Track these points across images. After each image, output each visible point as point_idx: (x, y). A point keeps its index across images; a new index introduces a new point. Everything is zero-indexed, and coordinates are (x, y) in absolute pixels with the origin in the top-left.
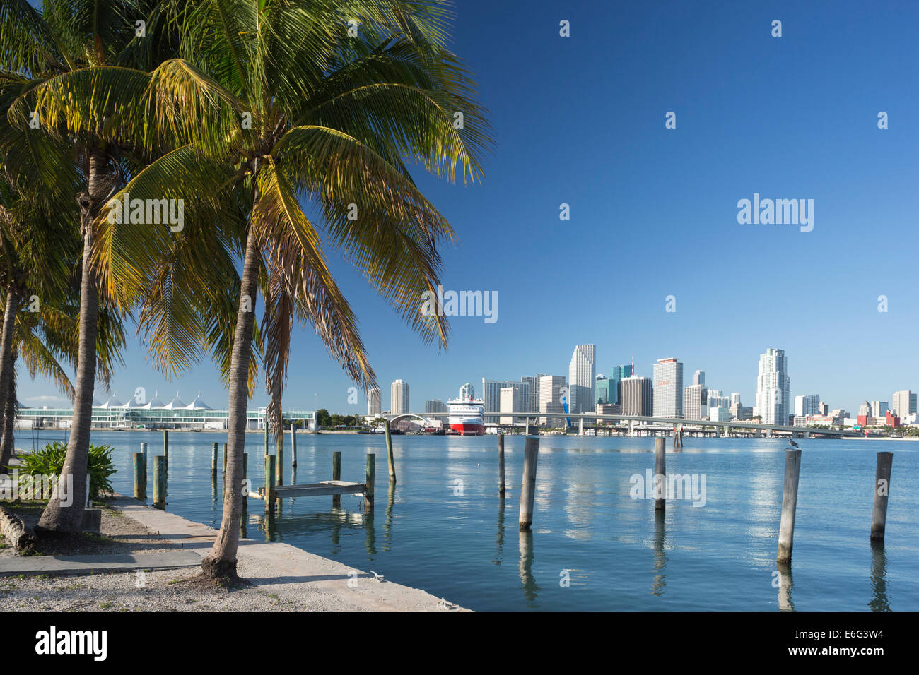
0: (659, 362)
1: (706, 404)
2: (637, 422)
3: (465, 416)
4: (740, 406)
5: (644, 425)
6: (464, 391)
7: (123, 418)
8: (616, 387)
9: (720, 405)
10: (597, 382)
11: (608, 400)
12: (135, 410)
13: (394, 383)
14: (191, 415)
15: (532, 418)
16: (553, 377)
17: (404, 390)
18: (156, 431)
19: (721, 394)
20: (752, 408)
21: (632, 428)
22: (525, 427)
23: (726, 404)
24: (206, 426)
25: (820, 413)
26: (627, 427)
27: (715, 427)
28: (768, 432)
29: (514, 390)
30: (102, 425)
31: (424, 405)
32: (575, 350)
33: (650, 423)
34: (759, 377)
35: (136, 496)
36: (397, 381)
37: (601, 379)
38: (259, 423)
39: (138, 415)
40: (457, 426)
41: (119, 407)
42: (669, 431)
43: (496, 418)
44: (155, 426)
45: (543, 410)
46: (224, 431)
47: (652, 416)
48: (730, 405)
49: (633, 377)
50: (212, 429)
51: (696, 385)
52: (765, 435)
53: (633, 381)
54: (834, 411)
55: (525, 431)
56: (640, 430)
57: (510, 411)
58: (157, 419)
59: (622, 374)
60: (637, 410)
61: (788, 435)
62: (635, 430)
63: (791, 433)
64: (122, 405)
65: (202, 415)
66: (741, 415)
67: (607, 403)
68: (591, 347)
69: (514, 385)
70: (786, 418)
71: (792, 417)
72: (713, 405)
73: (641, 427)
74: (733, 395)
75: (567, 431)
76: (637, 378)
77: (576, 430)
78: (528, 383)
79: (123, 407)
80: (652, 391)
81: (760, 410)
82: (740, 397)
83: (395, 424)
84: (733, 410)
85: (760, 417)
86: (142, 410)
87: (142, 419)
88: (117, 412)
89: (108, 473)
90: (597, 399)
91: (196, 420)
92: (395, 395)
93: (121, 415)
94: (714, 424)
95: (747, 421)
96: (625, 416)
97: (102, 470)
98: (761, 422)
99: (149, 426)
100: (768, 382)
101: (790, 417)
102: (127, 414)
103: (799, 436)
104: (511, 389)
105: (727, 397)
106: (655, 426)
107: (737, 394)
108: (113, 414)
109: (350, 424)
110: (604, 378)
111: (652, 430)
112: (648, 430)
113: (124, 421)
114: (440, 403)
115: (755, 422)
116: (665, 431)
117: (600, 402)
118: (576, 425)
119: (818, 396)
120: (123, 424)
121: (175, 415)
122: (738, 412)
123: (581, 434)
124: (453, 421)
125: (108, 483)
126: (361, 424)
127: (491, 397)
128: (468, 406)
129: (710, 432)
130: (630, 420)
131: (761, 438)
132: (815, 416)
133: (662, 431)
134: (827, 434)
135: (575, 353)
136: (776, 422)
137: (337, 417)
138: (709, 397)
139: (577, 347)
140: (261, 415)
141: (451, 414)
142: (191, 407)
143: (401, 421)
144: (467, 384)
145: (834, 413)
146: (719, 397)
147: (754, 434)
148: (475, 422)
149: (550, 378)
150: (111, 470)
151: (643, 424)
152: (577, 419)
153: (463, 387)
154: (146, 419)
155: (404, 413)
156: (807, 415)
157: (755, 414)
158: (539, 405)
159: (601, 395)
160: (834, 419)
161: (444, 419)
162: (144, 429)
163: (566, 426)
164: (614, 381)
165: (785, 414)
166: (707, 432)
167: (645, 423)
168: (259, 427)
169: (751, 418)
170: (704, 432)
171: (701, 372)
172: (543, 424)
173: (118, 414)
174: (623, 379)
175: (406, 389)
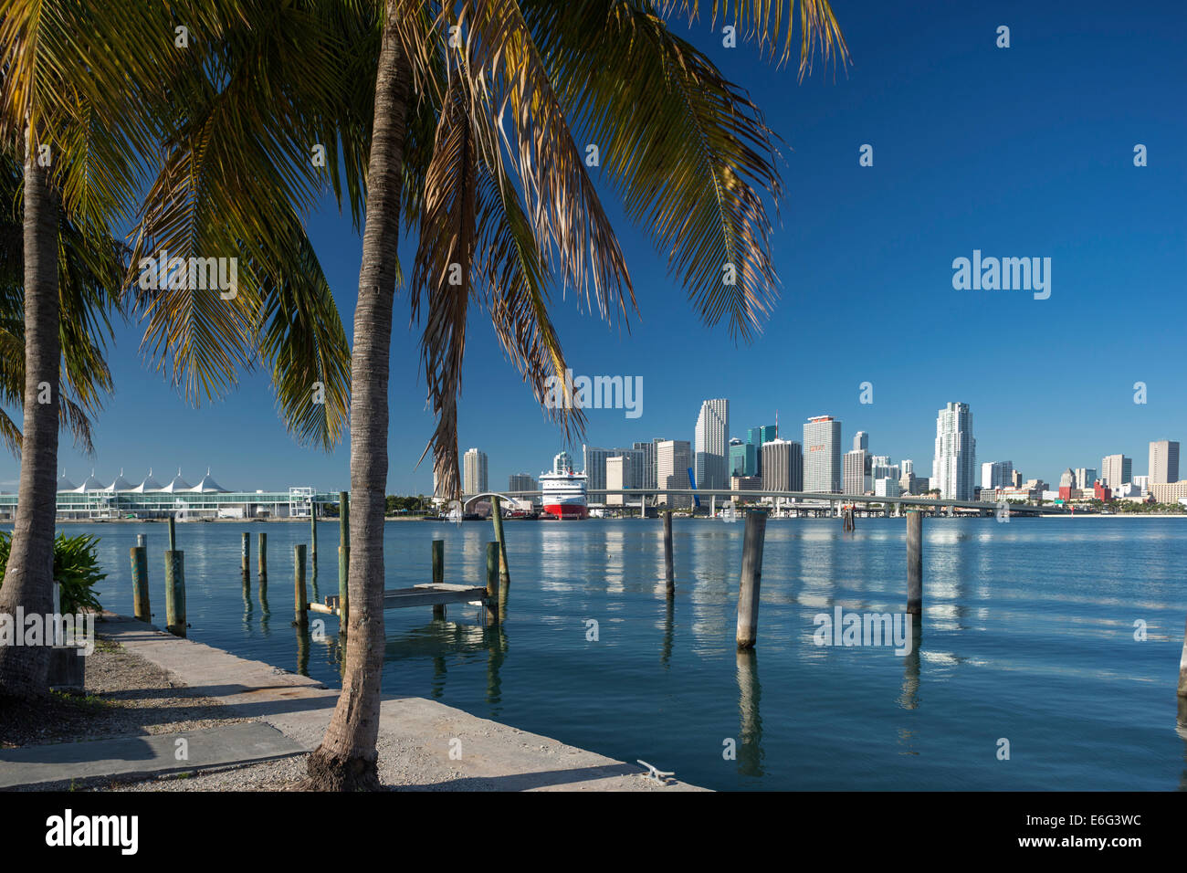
0: (810, 422)
1: (870, 474)
2: (783, 500)
3: (563, 494)
4: (912, 476)
5: (792, 503)
6: (560, 462)
7: (106, 506)
8: (756, 454)
9: (888, 475)
10: (731, 448)
11: (745, 472)
12: (123, 494)
13: (467, 453)
14: (200, 499)
15: (649, 495)
16: (674, 443)
17: (480, 461)
18: (152, 521)
19: (889, 462)
20: (928, 480)
21: (778, 506)
22: (640, 508)
23: (896, 474)
24: (220, 514)
25: (1013, 485)
26: (771, 506)
27: (883, 504)
28: (950, 509)
29: (624, 460)
30: (79, 515)
31: (507, 482)
32: (703, 407)
33: (799, 500)
34: (937, 440)
35: (137, 614)
36: (471, 450)
37: (736, 444)
38: (291, 509)
39: (127, 501)
40: (553, 508)
41: (101, 491)
42: (825, 510)
43: (601, 497)
44: (151, 515)
45: (662, 485)
46: (244, 520)
47: (802, 490)
48: (900, 477)
49: (778, 442)
50: (228, 517)
51: (857, 451)
52: (946, 513)
53: (778, 446)
54: (1029, 481)
55: (640, 513)
56: (787, 509)
57: (619, 487)
58: (152, 506)
59: (763, 437)
60: (782, 484)
61: (975, 513)
62: (782, 509)
63: (978, 510)
64: (104, 488)
65: (215, 499)
66: (915, 490)
67: (744, 475)
68: (723, 402)
69: (624, 453)
70: (970, 492)
71: (978, 490)
72: (879, 476)
73: (788, 505)
74: (904, 463)
75: (695, 512)
76: (782, 442)
77: (706, 510)
78: (643, 451)
79: (106, 491)
80: (802, 459)
81: (938, 482)
82: (912, 465)
83: (472, 507)
84: (905, 481)
85: (937, 491)
86: (132, 494)
87: (132, 507)
88: (98, 497)
89: (92, 581)
90: (732, 470)
91: (206, 506)
92: (470, 468)
93: (104, 502)
94: (880, 500)
95: (922, 496)
96: (768, 491)
97: (81, 576)
98: (939, 497)
99: (142, 516)
100: (949, 446)
101: (976, 490)
102: (112, 500)
103: (988, 513)
104: (621, 458)
105: (896, 466)
106: (806, 504)
107: (908, 461)
108: (92, 500)
109: (413, 507)
110: (740, 443)
111: (803, 510)
112: (797, 509)
113: (108, 509)
114: (528, 478)
115: (932, 496)
116: (820, 510)
117: (735, 475)
118: (705, 505)
119: (1010, 463)
120: (107, 513)
121: (178, 500)
122: (911, 484)
123: (713, 516)
124: (548, 501)
125: (93, 595)
126: (426, 508)
127: (594, 469)
128: (567, 482)
129: (877, 511)
130: (775, 497)
131: (941, 517)
132: (1007, 489)
133: (816, 510)
134: (1023, 511)
135: (702, 411)
136: (958, 496)
137: (395, 499)
138: (874, 466)
139: (705, 402)
140: (293, 498)
141: (544, 492)
142: (198, 489)
143: (480, 502)
144: (563, 453)
145: (1031, 484)
146: (886, 466)
147: (932, 512)
148: (576, 503)
149: (671, 443)
150: (96, 575)
151: (790, 501)
152: (708, 497)
153: (558, 457)
154: (138, 506)
155: (481, 492)
156: (997, 487)
157: (932, 486)
158: (656, 481)
159: (736, 465)
160: (1031, 492)
161: (535, 499)
162: (137, 520)
163: (693, 505)
164: (753, 446)
165: (969, 486)
166: (873, 511)
167: (793, 500)
168: (291, 513)
169: (927, 493)
170: (870, 511)
171: (863, 434)
172: (662, 503)
173: (99, 500)
174: (764, 444)
175: (483, 460)
